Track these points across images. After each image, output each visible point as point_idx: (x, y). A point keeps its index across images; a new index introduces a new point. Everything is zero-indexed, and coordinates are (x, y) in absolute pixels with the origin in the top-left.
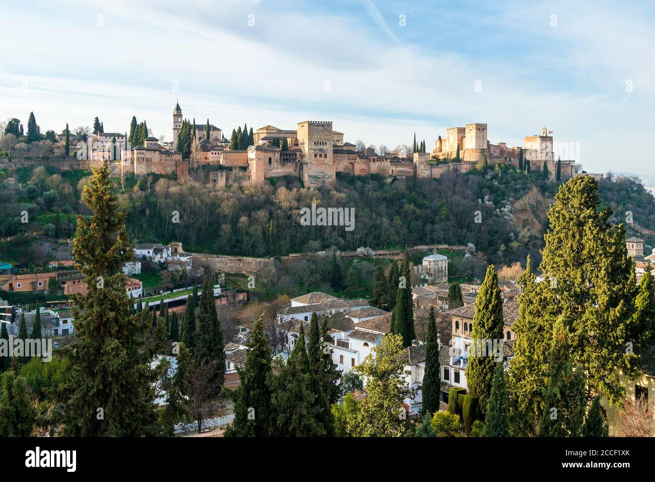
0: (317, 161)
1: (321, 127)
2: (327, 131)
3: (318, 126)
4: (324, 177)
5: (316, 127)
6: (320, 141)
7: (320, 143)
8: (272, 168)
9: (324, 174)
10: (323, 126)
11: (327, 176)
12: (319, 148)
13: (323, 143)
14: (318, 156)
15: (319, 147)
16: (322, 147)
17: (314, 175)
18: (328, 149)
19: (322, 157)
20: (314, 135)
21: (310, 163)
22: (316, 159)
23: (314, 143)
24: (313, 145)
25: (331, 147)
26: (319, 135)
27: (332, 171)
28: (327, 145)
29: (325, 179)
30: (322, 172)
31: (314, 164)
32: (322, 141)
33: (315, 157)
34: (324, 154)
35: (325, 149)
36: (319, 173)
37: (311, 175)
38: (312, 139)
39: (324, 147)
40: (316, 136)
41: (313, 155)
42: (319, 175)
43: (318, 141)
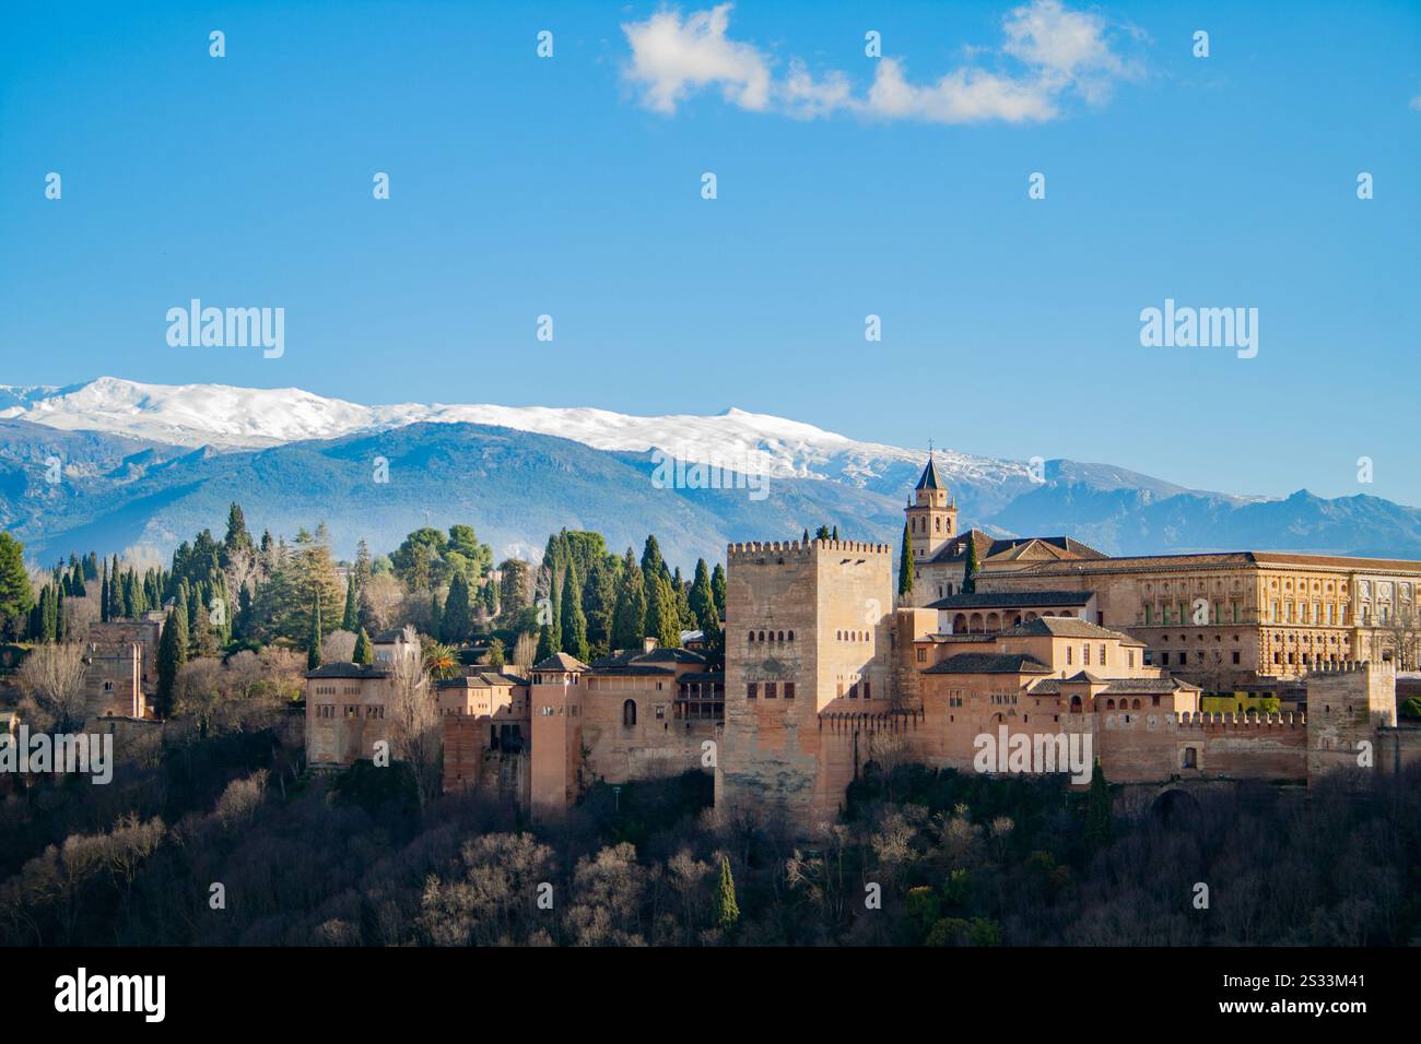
0: (759, 712)
1: (777, 567)
2: (796, 581)
3: (762, 562)
4: (782, 785)
5: (757, 569)
6: (769, 626)
7: (772, 634)
8: (637, 741)
9: (784, 769)
10: (780, 562)
11: (795, 780)
12: (765, 656)
13: (781, 634)
14: (761, 693)
16: (776, 652)
17: (745, 772)
18: (799, 662)
19: (775, 696)
20: (751, 604)
21: (731, 720)
22: (756, 706)
23: (747, 638)
24: (746, 644)
25: (810, 651)
26: (765, 602)
27: (813, 755)
28: (795, 644)
29: (785, 791)
30: (775, 762)
31: (748, 726)
32: (777, 627)
33: (749, 697)
34: (783, 682)
35: (787, 659)
36: (763, 763)
37: (735, 774)
38: (742, 620)
39: (784, 653)
40: (755, 608)
41: (742, 687)
42: (762, 772)
43: (765, 628)
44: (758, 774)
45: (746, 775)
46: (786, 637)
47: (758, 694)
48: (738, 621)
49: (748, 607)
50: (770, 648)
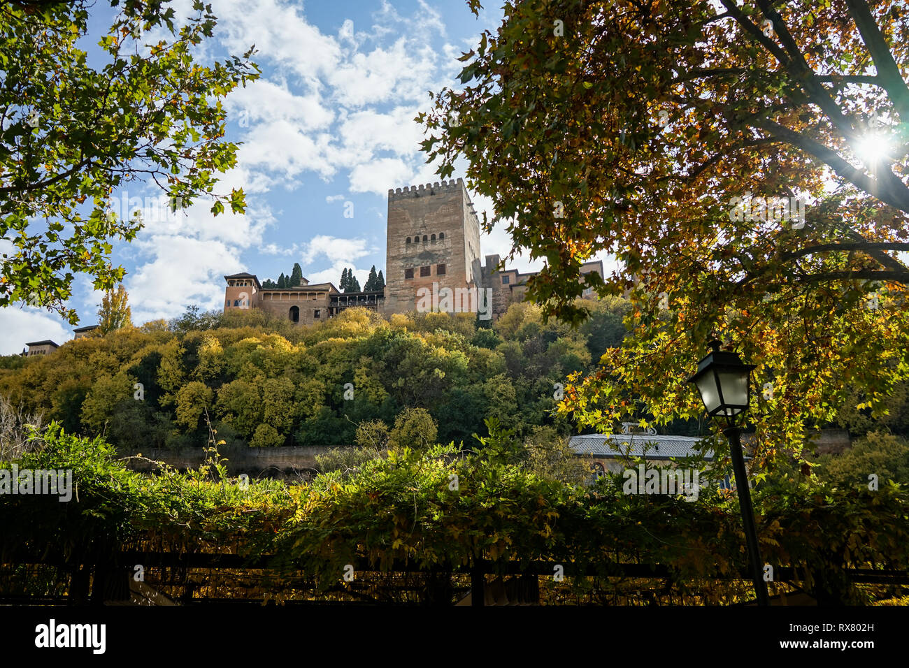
0: (415, 286)
1: (429, 197)
2: (446, 204)
3: (417, 196)
5: (412, 201)
6: (424, 232)
7: (425, 237)
10: (432, 193)
12: (421, 251)
13: (433, 236)
14: (417, 274)
15: (420, 249)
16: (429, 247)
18: (449, 251)
19: (429, 275)
20: (408, 221)
21: (391, 295)
22: (413, 283)
23: (405, 242)
24: (404, 246)
25: (458, 243)
26: (420, 219)
28: (445, 240)
31: (405, 296)
32: (431, 232)
33: (407, 277)
34: (436, 265)
35: (439, 250)
38: (400, 232)
39: (438, 246)
40: (412, 223)
41: (401, 273)
43: (420, 234)
46: (437, 236)
47: (414, 275)
48: (397, 233)
49: (406, 224)
50: (424, 245)
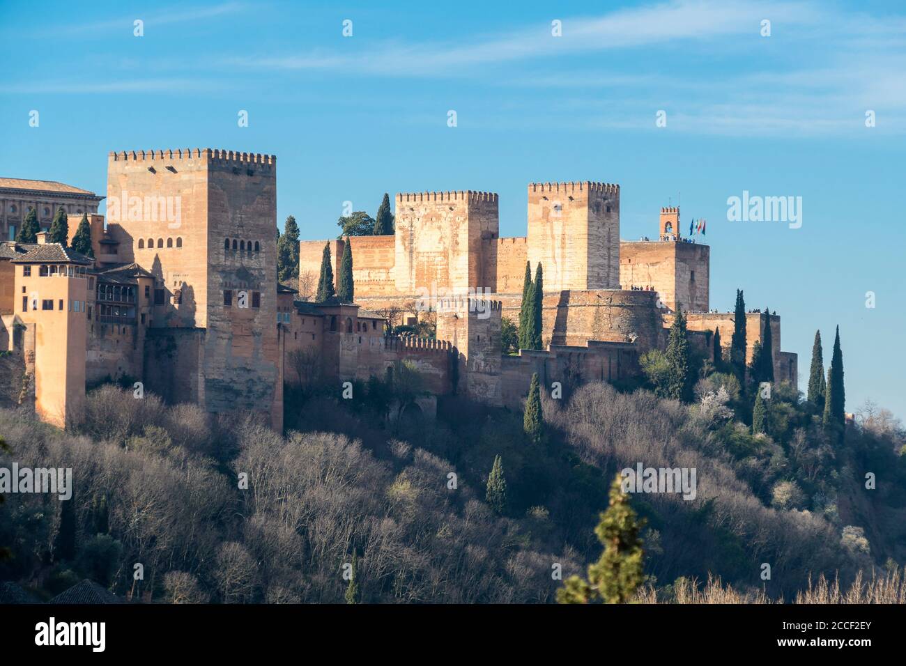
0: (233, 319)
1: (247, 177)
2: (261, 193)
3: (234, 171)
4: (250, 391)
5: (230, 177)
6: (241, 235)
7: (242, 242)
9: (251, 376)
10: (249, 173)
11: (260, 387)
12: (238, 265)
13: (250, 244)
14: (235, 301)
15: (237, 261)
16: (246, 262)
17: (222, 378)
18: (264, 272)
19: (245, 305)
20: (226, 212)
21: (211, 326)
22: (231, 313)
23: (224, 245)
24: (223, 251)
25: (271, 263)
26: (238, 211)
27: (272, 363)
28: (261, 255)
29: (252, 398)
30: (245, 369)
31: (224, 332)
32: (247, 237)
33: (225, 304)
34: (251, 291)
35: (255, 269)
36: (235, 369)
37: (214, 379)
38: (219, 226)
39: (252, 263)
40: (230, 215)
41: (220, 294)
42: (235, 379)
43: (237, 236)
44: (232, 381)
45: (223, 381)
46: (253, 246)
47: (233, 303)
48: (217, 228)
49: (225, 215)
50: (242, 257)
